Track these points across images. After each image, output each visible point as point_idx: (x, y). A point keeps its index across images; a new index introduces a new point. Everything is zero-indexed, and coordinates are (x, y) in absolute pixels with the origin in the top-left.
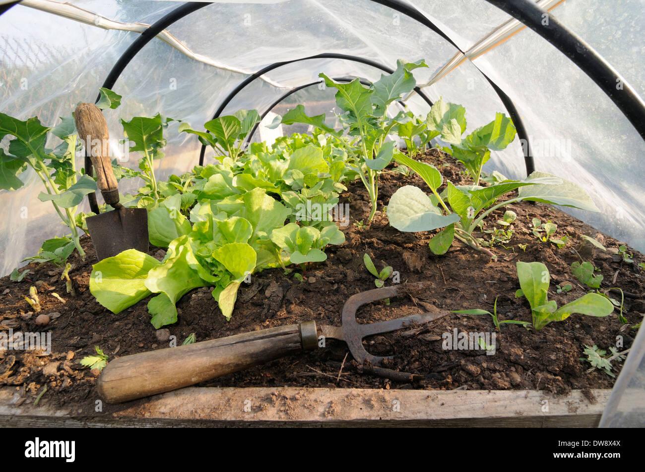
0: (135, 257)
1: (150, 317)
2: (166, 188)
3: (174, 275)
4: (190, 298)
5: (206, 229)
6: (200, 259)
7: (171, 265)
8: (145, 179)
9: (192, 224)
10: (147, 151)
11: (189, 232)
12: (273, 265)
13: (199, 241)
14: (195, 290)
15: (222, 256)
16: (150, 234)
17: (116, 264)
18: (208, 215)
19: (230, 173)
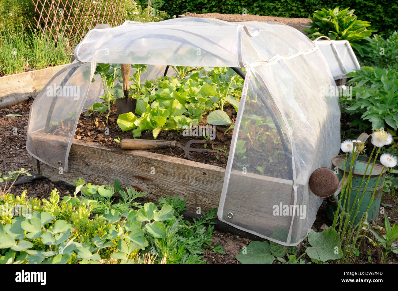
0: (131, 115)
1: (133, 134)
2: (144, 90)
3: (142, 123)
4: (145, 132)
5: (155, 111)
6: (151, 121)
7: (142, 120)
8: (135, 82)
9: (151, 108)
10: (139, 69)
11: (149, 111)
12: (174, 129)
13: (152, 115)
14: (147, 130)
15: (157, 120)
16: (136, 109)
17: (126, 116)
18: (157, 106)
19: (174, 87)
